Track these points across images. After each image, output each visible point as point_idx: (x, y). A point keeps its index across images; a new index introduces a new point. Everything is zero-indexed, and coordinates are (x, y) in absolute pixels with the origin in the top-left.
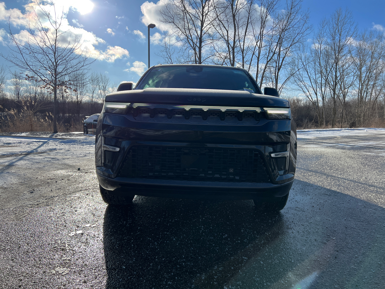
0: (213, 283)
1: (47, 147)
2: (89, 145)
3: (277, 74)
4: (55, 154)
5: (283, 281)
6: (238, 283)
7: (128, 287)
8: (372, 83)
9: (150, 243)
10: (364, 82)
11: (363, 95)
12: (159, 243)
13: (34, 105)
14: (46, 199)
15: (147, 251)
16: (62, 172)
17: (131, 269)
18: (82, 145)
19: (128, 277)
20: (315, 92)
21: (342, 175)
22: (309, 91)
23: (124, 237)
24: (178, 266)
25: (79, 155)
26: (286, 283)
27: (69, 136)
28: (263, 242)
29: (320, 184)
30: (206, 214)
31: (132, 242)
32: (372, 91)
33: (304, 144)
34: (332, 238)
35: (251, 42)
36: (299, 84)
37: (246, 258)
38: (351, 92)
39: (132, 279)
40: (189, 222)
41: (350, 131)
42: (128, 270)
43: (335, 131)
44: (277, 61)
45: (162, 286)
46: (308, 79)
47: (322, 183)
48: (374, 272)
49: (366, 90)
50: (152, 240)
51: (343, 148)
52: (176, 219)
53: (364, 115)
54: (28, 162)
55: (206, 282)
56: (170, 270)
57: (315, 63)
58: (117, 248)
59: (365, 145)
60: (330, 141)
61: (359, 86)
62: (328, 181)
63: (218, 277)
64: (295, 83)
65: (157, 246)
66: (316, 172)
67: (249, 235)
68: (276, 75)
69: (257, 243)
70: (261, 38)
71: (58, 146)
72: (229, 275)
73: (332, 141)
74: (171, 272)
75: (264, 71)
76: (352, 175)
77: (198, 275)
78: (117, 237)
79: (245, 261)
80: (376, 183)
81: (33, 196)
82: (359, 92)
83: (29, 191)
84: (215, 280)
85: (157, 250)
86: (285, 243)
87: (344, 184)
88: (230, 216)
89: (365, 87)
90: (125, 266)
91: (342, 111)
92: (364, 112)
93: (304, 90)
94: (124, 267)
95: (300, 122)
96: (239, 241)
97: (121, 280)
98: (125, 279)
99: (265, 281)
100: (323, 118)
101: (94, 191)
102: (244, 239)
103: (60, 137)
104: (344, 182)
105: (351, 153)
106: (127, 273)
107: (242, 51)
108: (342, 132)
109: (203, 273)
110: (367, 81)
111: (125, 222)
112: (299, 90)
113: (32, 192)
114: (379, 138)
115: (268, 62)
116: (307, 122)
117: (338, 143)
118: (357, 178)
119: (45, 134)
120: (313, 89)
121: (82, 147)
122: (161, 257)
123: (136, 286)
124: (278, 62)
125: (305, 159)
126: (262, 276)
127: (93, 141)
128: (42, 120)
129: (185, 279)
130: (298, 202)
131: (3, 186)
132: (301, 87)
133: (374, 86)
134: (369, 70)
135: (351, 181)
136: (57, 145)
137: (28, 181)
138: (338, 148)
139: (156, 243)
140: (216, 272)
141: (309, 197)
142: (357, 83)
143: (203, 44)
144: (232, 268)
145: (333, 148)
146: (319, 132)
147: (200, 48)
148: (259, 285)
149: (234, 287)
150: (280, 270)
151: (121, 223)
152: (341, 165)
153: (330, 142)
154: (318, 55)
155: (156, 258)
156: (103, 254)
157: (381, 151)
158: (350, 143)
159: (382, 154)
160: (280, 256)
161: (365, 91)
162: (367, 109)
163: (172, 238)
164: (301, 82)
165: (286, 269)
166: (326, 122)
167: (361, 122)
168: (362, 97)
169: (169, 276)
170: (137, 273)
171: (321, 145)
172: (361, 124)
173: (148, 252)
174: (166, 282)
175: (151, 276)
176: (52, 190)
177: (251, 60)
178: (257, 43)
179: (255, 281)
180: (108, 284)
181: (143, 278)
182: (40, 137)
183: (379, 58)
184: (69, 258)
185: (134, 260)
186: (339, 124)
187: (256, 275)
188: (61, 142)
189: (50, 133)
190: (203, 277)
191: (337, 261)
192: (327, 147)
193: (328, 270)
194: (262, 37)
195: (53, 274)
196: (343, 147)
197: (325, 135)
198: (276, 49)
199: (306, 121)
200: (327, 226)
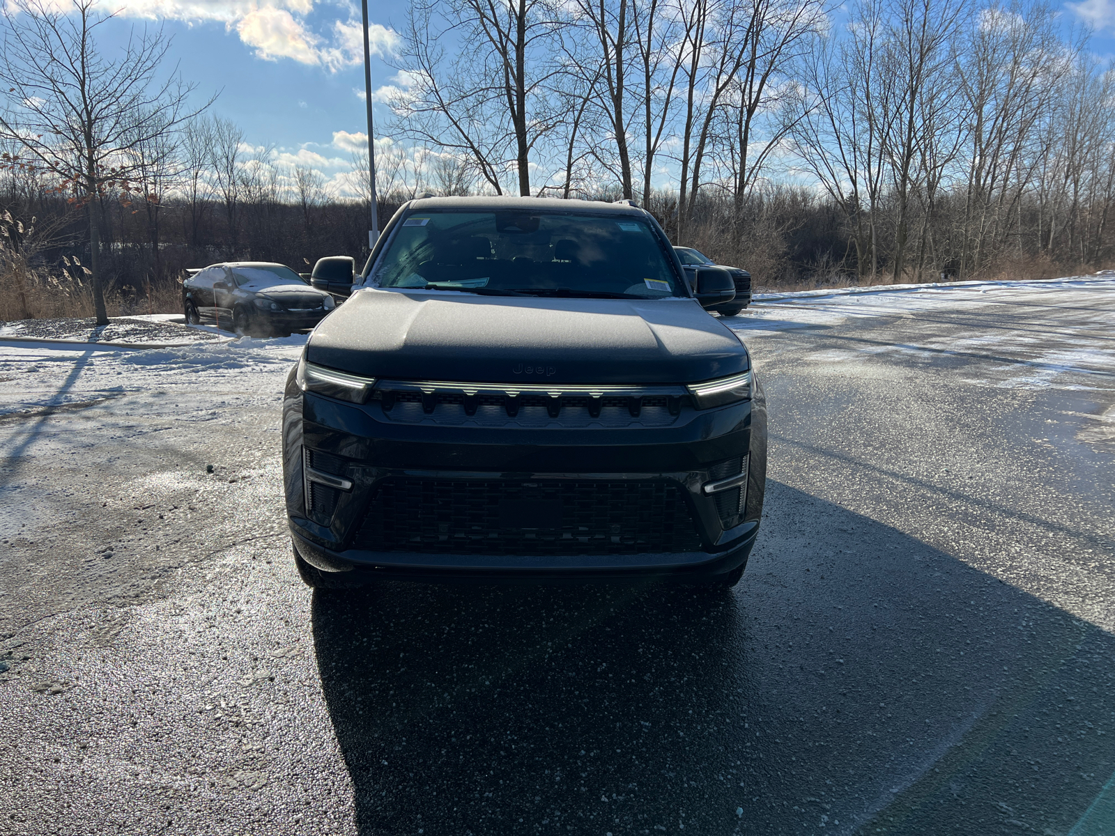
0: (578, 790)
1: (92, 383)
2: (212, 371)
3: (744, 124)
4: (124, 412)
5: (723, 775)
6: (630, 786)
7: (402, 809)
8: (1011, 148)
9: (433, 696)
10: (987, 145)
11: (982, 182)
12: (455, 694)
13: (25, 234)
14: (153, 578)
15: (430, 719)
16: (168, 481)
17: (401, 765)
18: (193, 371)
19: (398, 785)
20: (851, 177)
21: (892, 464)
22: (835, 174)
23: (371, 683)
24: (502, 753)
25: (195, 413)
26: (729, 779)
27: (146, 338)
28: (686, 679)
29: (832, 497)
30: (556, 607)
31: (393, 696)
32: (1008, 172)
33: (811, 350)
34: (837, 660)
35: (671, 29)
36: (806, 151)
37: (647, 724)
38: (950, 177)
39: (407, 789)
40: (517, 631)
41: (940, 291)
42: (396, 768)
43: (899, 294)
44: (745, 86)
45: (472, 803)
46: (833, 138)
47: (839, 494)
48: (911, 743)
49: (992, 170)
50: (435, 687)
51: (910, 363)
52: (486, 625)
53: (984, 243)
54: (60, 446)
55: (565, 787)
56: (485, 765)
57: (854, 92)
58: (361, 712)
59: (969, 349)
60: (881, 334)
61: (975, 158)
62: (853, 485)
63: (589, 775)
64: (795, 151)
65: (449, 704)
66: (828, 453)
67: (655, 663)
68: (743, 129)
69: (674, 682)
70: (699, 16)
71: (124, 374)
72: (610, 767)
73: (886, 335)
74: (489, 768)
75: (709, 119)
76: (916, 462)
77: (546, 772)
78: (354, 683)
79: (646, 731)
80: (969, 487)
81: (115, 568)
82: (972, 178)
83: (99, 552)
84: (583, 782)
85: (452, 713)
86: (734, 679)
87: (891, 493)
88: (612, 610)
89: (989, 160)
90: (386, 759)
91: (924, 232)
92: (982, 233)
93: (821, 172)
94: (386, 763)
95: (807, 264)
96: (633, 681)
97: (384, 794)
98: (392, 792)
99: (685, 779)
100: (871, 253)
101: (269, 546)
102: (645, 675)
103: (119, 341)
104: (893, 488)
105: (926, 380)
106: (395, 777)
107: (643, 56)
108: (918, 295)
109: (556, 767)
110: (997, 141)
111: (365, 639)
112: (806, 170)
113: (108, 557)
114: (1013, 317)
115: (719, 91)
116: (828, 262)
117: (900, 340)
118: (925, 473)
119: (72, 328)
120: (847, 168)
121: (193, 377)
122: (461, 732)
123: (418, 806)
124: (747, 91)
125: (807, 406)
126: (681, 767)
127: (222, 356)
128: (55, 281)
129: (520, 782)
130: (774, 558)
131: (21, 536)
132: (812, 162)
133: (1014, 155)
134: (1005, 112)
135: (911, 480)
136: (119, 373)
137: (84, 516)
138: (897, 364)
139: (446, 695)
140: (584, 763)
141: (802, 541)
142: (968, 150)
143: (528, 36)
144: (619, 751)
145: (885, 362)
146: (855, 297)
147: (520, 47)
148: (673, 788)
149: (621, 795)
150: (718, 750)
151: (357, 641)
152: (895, 426)
153: (880, 339)
154: (862, 65)
155: (452, 736)
156: (333, 732)
157: (1007, 368)
158: (934, 339)
159: (1007, 382)
160: (721, 715)
161: (988, 173)
162: (991, 226)
163: (482, 680)
164: (813, 146)
165: (731, 745)
166: (878, 262)
167: (973, 261)
168: (980, 190)
169: (486, 779)
170: (416, 774)
171: (854, 350)
172: (973, 268)
173: (431, 721)
174: (481, 793)
175: (448, 781)
176: (158, 547)
177: (672, 86)
178: (688, 31)
179: (665, 779)
180: (359, 804)
181: (429, 785)
182: (60, 339)
183: (1034, 76)
184: (258, 747)
185: (404, 743)
186: (914, 268)
187: (667, 766)
188: (130, 361)
189: (87, 326)
190: (557, 776)
191: (839, 721)
192: (869, 360)
193: (817, 744)
194: (704, 14)
195: (233, 789)
196: (912, 356)
197: (873, 309)
198: (742, 52)
199: (825, 259)
200: (831, 628)
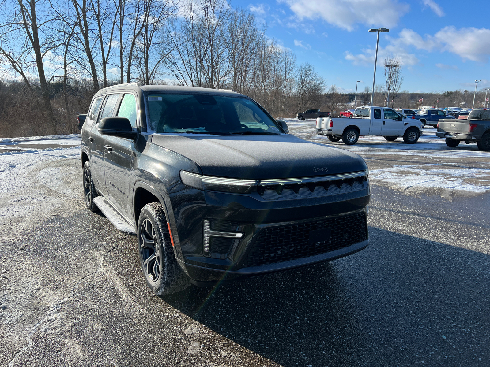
3: (146, 53)
20: (190, 79)
22: (184, 77)
46: (181, 61)
75: (132, 49)
112: (171, 74)
115: (135, 36)
120: (188, 74)
132: (173, 71)
164: (174, 64)
177: (113, 32)
